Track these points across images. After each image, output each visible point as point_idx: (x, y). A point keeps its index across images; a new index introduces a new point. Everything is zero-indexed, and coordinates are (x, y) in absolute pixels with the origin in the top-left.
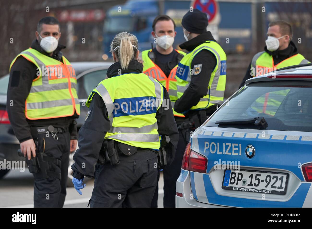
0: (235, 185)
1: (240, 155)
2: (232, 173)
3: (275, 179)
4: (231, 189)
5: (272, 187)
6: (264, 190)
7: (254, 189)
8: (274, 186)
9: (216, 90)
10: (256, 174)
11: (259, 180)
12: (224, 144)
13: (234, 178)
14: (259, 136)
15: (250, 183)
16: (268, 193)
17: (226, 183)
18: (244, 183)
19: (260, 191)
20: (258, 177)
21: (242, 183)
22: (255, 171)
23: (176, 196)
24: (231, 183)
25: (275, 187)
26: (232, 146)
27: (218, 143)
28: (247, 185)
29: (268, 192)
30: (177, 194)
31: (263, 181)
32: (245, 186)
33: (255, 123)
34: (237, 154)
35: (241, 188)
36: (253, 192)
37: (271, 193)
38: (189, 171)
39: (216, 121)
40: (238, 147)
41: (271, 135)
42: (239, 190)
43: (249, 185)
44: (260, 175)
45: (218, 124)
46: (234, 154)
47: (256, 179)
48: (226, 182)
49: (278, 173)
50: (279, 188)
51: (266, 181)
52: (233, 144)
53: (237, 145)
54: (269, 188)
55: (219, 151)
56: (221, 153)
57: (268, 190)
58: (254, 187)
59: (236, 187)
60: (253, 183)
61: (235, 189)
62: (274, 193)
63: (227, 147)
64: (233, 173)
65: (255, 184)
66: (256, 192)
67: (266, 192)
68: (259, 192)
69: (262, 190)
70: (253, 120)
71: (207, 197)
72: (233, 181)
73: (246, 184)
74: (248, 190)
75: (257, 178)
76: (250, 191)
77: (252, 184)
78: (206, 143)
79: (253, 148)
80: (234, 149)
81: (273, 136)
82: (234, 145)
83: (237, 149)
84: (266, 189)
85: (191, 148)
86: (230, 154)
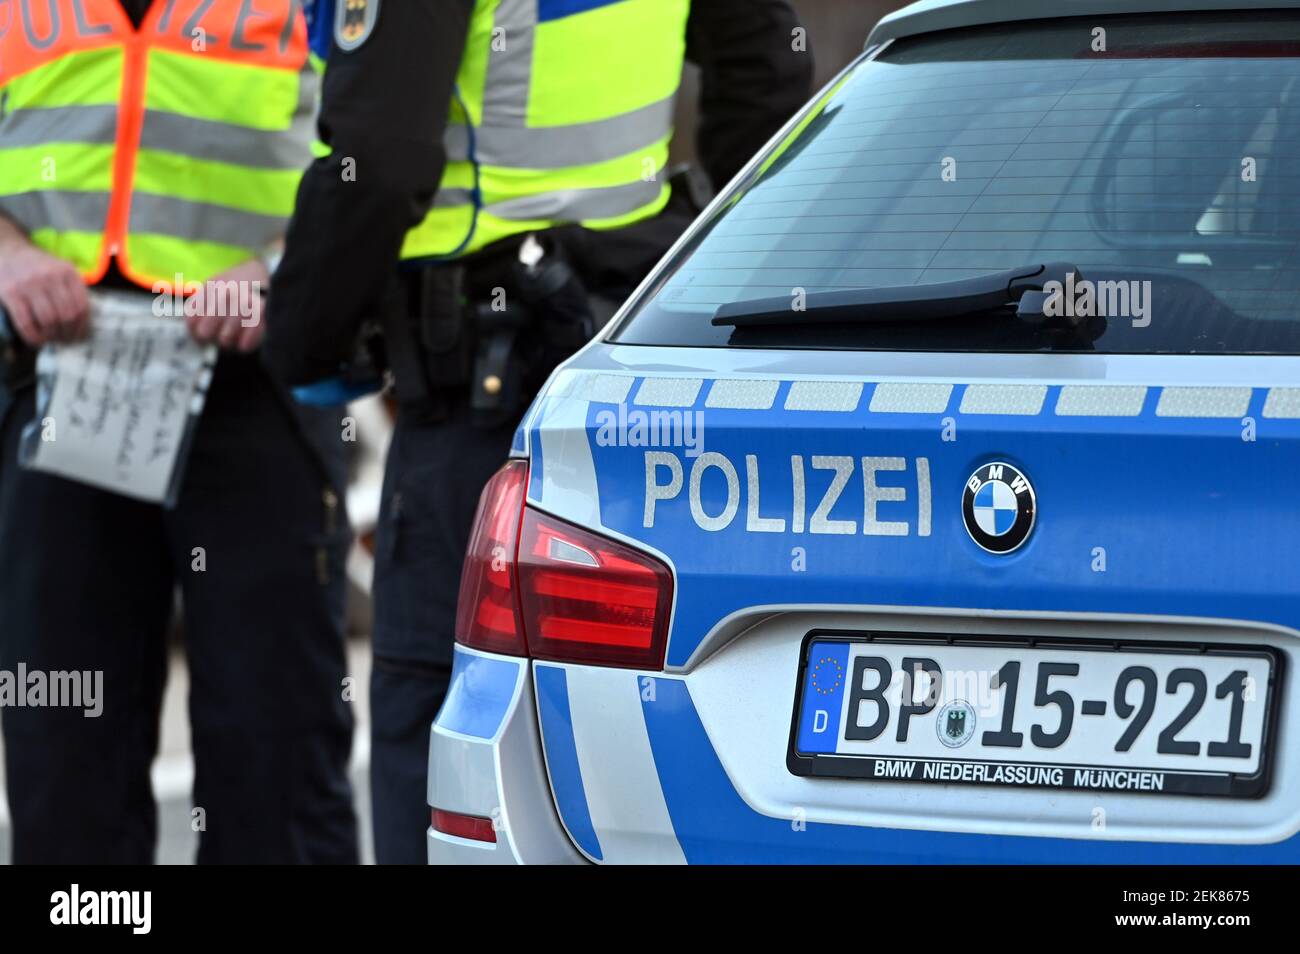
0: (885, 744)
1: (921, 533)
2: (858, 659)
3: (1186, 691)
4: (860, 771)
5: (1167, 744)
6: (1111, 769)
7: (1033, 766)
8: (1181, 737)
9: (531, 123)
10: (1042, 665)
11: (1064, 700)
12: (797, 461)
13: (877, 695)
14: (1062, 397)
15: (997, 727)
16: (1141, 792)
17: (816, 730)
18: (956, 725)
19: (1079, 779)
20: (1055, 683)
21: (938, 727)
22: (1034, 643)
23: (433, 834)
24: (855, 733)
25: (1192, 749)
26: (857, 477)
27: (752, 461)
28: (979, 737)
29: (1140, 782)
30: (435, 818)
31: (1094, 708)
32: (960, 745)
33: (1019, 311)
34: (900, 529)
35: (934, 760)
36: (1025, 786)
37: (1160, 787)
38: (523, 662)
39: (713, 309)
40: (908, 479)
41: (1149, 388)
42: (918, 778)
43: (989, 739)
44: (1072, 670)
45: (733, 327)
46: (873, 527)
47: (1042, 699)
48: (820, 726)
49: (1205, 649)
50: (1216, 750)
51: (1123, 710)
52: (866, 460)
53: (898, 464)
54: (1145, 752)
55: (761, 516)
56: (777, 526)
57: (1135, 771)
58: (1029, 752)
59: (893, 759)
60: (1022, 725)
61: (892, 771)
62: (1179, 786)
63: (818, 482)
64: (862, 663)
65: (1036, 730)
66: (1051, 787)
67: (1122, 780)
68: (1068, 785)
69: (1096, 770)
70: (1005, 286)
71: (679, 837)
72: (868, 713)
73: (971, 735)
74: (991, 775)
75: (1050, 691)
76: (1005, 785)
77: (1015, 729)
78: (652, 459)
79: (1021, 484)
80: (873, 494)
81: (1165, 392)
82: (871, 465)
83: (898, 494)
84: (1123, 759)
85: (529, 500)
86: (848, 527)
